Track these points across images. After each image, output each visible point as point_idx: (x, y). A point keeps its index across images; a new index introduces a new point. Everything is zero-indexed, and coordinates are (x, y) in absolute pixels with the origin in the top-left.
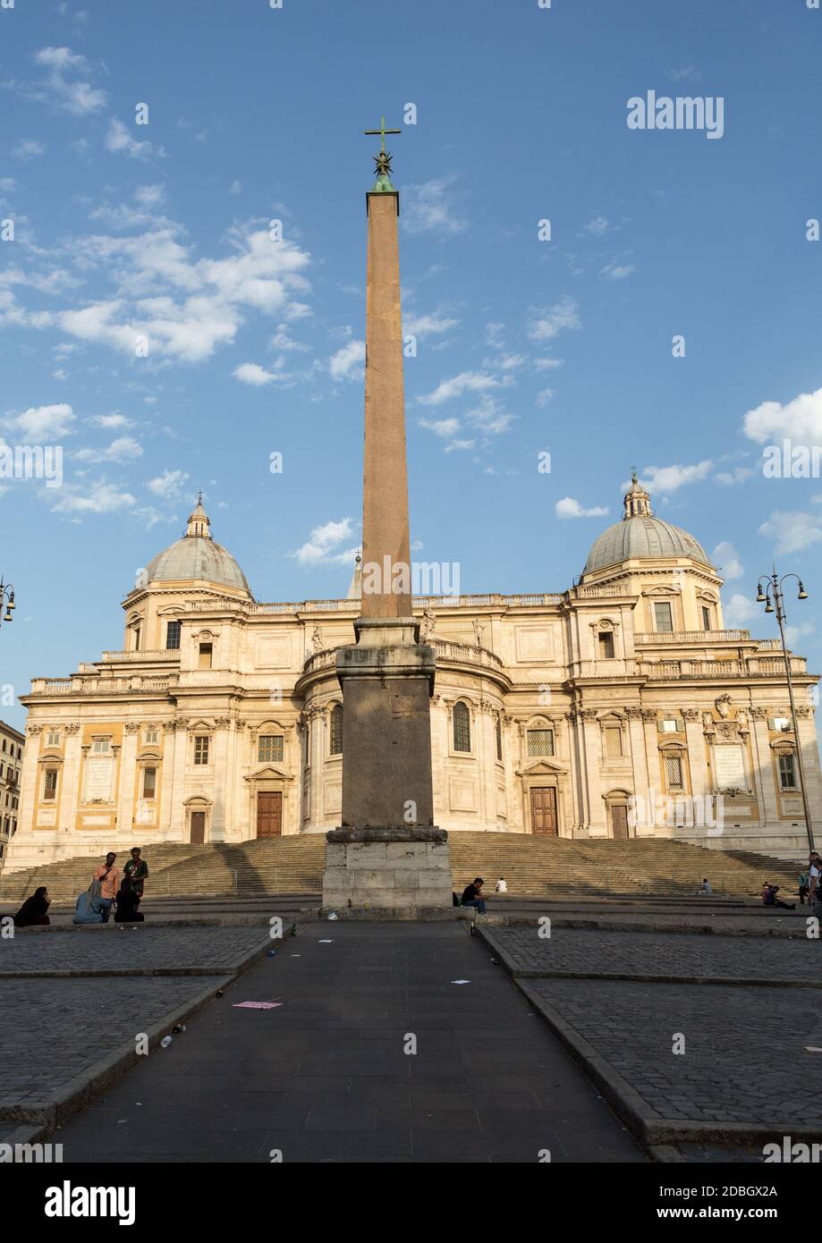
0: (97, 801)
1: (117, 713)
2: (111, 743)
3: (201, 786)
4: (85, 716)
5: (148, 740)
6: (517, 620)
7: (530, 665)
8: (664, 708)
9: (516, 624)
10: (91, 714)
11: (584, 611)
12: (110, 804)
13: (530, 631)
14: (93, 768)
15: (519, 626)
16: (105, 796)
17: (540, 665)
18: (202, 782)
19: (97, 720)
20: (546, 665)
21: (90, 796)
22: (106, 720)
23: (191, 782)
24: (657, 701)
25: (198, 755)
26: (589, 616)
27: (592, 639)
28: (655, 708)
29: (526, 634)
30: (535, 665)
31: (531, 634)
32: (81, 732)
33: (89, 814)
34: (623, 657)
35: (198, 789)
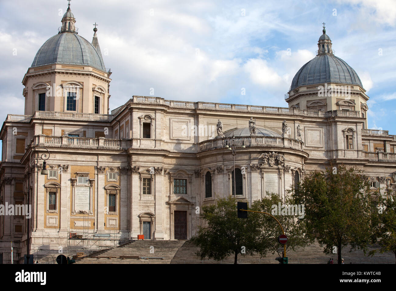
0: (81, 212)
1: (91, 160)
2: (88, 178)
3: (148, 206)
4: (72, 161)
5: (111, 178)
6: (306, 123)
7: (311, 149)
8: (371, 175)
9: (305, 125)
10: (75, 159)
11: (340, 123)
12: (90, 214)
13: (312, 130)
14: (78, 192)
15: (307, 127)
16: (86, 209)
17: (316, 149)
18: (148, 204)
19: (79, 163)
20: (319, 149)
21: (77, 209)
22: (84, 164)
23: (142, 204)
24: (369, 172)
25: (144, 189)
26: (342, 125)
27: (343, 138)
28: (367, 175)
29: (310, 131)
30: (314, 149)
31: (312, 132)
32: (69, 170)
33: (78, 220)
34: (356, 149)
35: (146, 209)
